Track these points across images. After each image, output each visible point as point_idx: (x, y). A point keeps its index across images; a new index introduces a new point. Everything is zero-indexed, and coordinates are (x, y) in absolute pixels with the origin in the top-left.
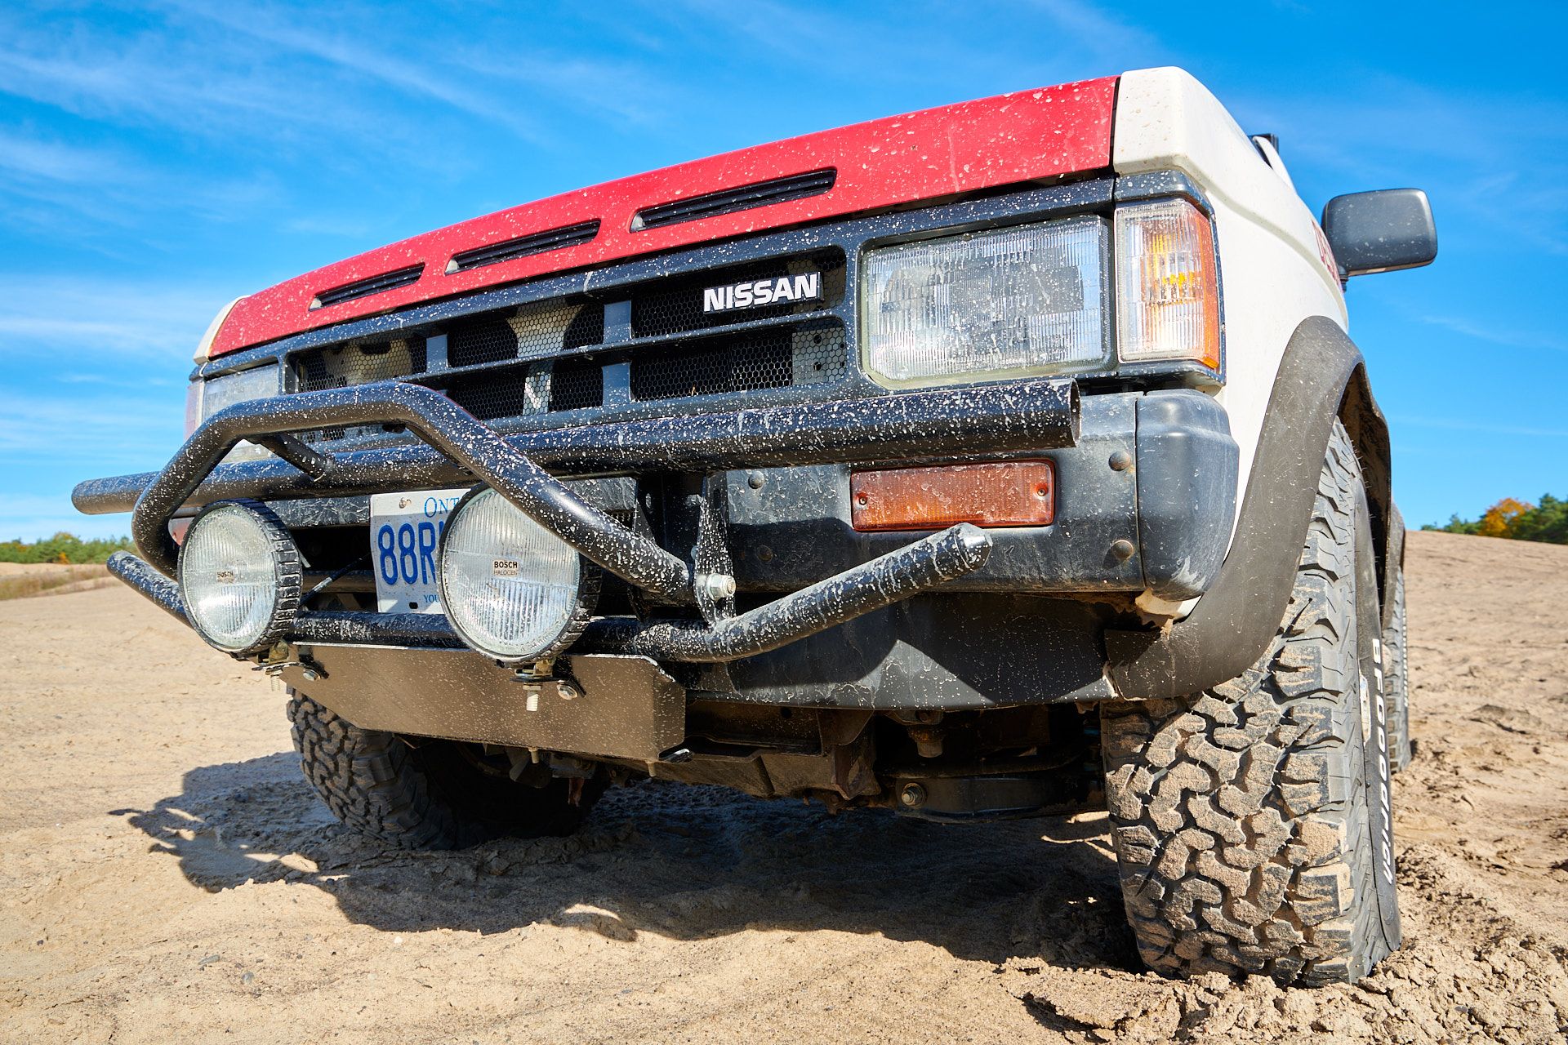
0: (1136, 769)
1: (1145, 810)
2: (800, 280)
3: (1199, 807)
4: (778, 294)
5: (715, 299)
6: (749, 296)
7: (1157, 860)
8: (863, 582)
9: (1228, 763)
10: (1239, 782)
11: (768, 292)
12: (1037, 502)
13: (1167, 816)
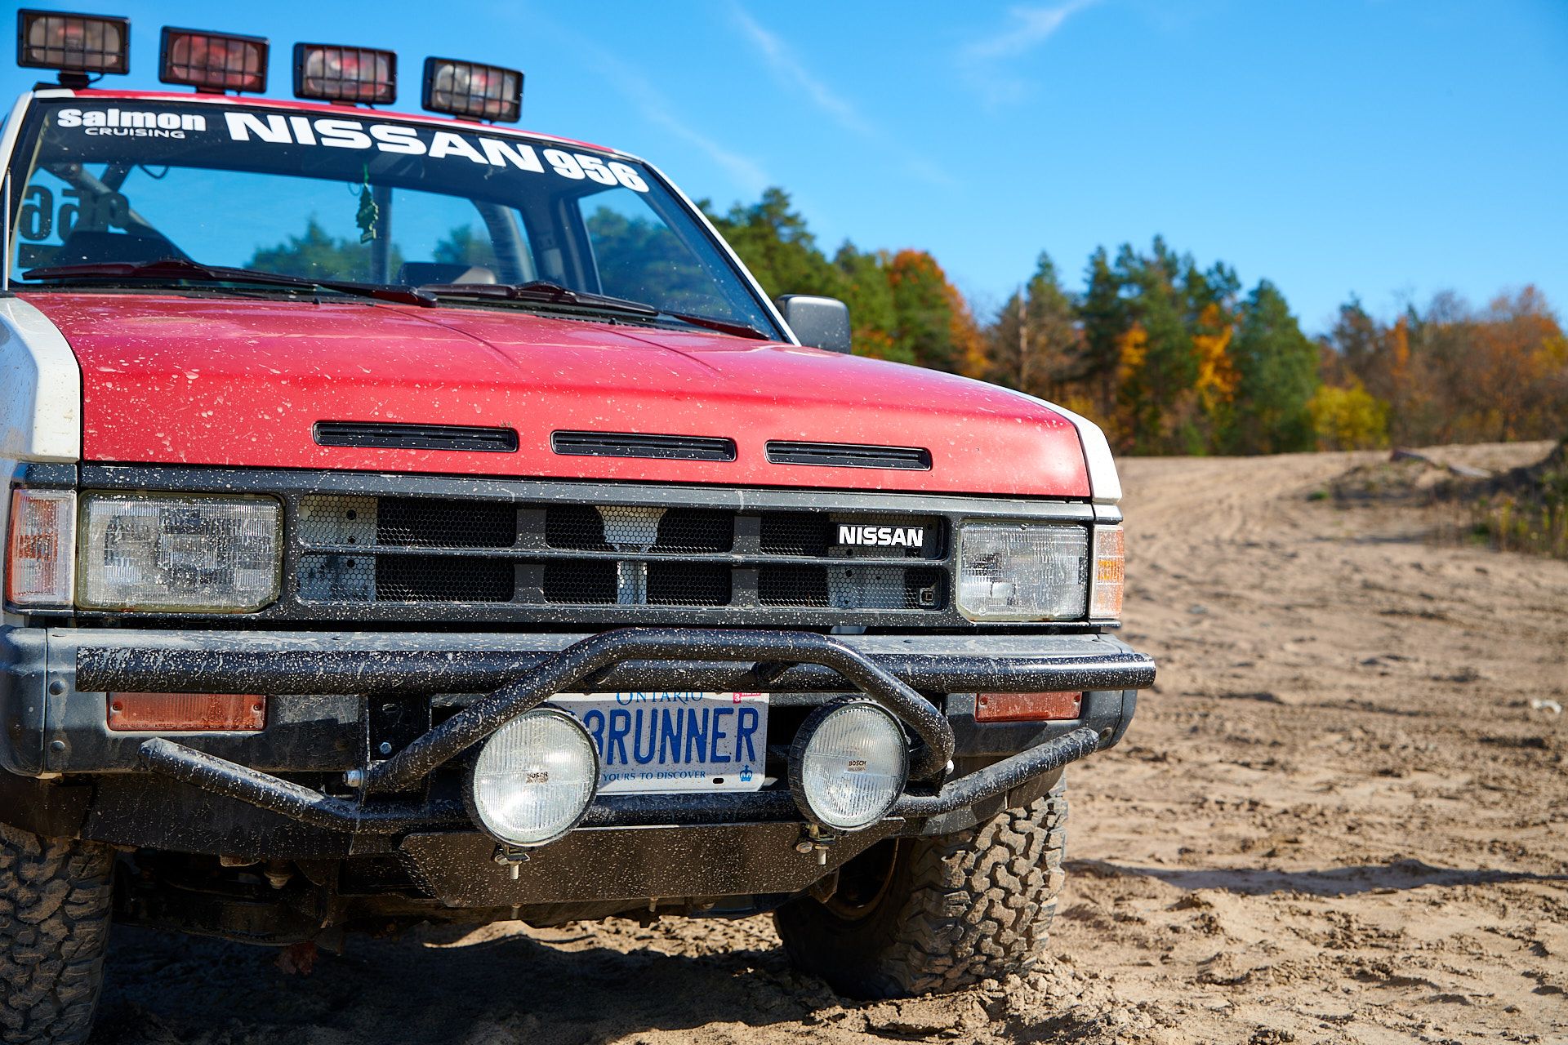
0: (967, 853)
1: (967, 880)
2: (911, 532)
3: (1001, 873)
4: (896, 540)
5: (846, 535)
6: (874, 537)
7: (966, 913)
8: (1041, 763)
9: (1020, 841)
10: (1026, 855)
11: (888, 537)
12: (1074, 706)
13: (980, 882)
